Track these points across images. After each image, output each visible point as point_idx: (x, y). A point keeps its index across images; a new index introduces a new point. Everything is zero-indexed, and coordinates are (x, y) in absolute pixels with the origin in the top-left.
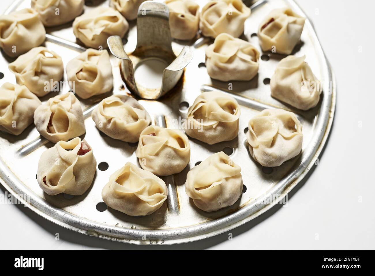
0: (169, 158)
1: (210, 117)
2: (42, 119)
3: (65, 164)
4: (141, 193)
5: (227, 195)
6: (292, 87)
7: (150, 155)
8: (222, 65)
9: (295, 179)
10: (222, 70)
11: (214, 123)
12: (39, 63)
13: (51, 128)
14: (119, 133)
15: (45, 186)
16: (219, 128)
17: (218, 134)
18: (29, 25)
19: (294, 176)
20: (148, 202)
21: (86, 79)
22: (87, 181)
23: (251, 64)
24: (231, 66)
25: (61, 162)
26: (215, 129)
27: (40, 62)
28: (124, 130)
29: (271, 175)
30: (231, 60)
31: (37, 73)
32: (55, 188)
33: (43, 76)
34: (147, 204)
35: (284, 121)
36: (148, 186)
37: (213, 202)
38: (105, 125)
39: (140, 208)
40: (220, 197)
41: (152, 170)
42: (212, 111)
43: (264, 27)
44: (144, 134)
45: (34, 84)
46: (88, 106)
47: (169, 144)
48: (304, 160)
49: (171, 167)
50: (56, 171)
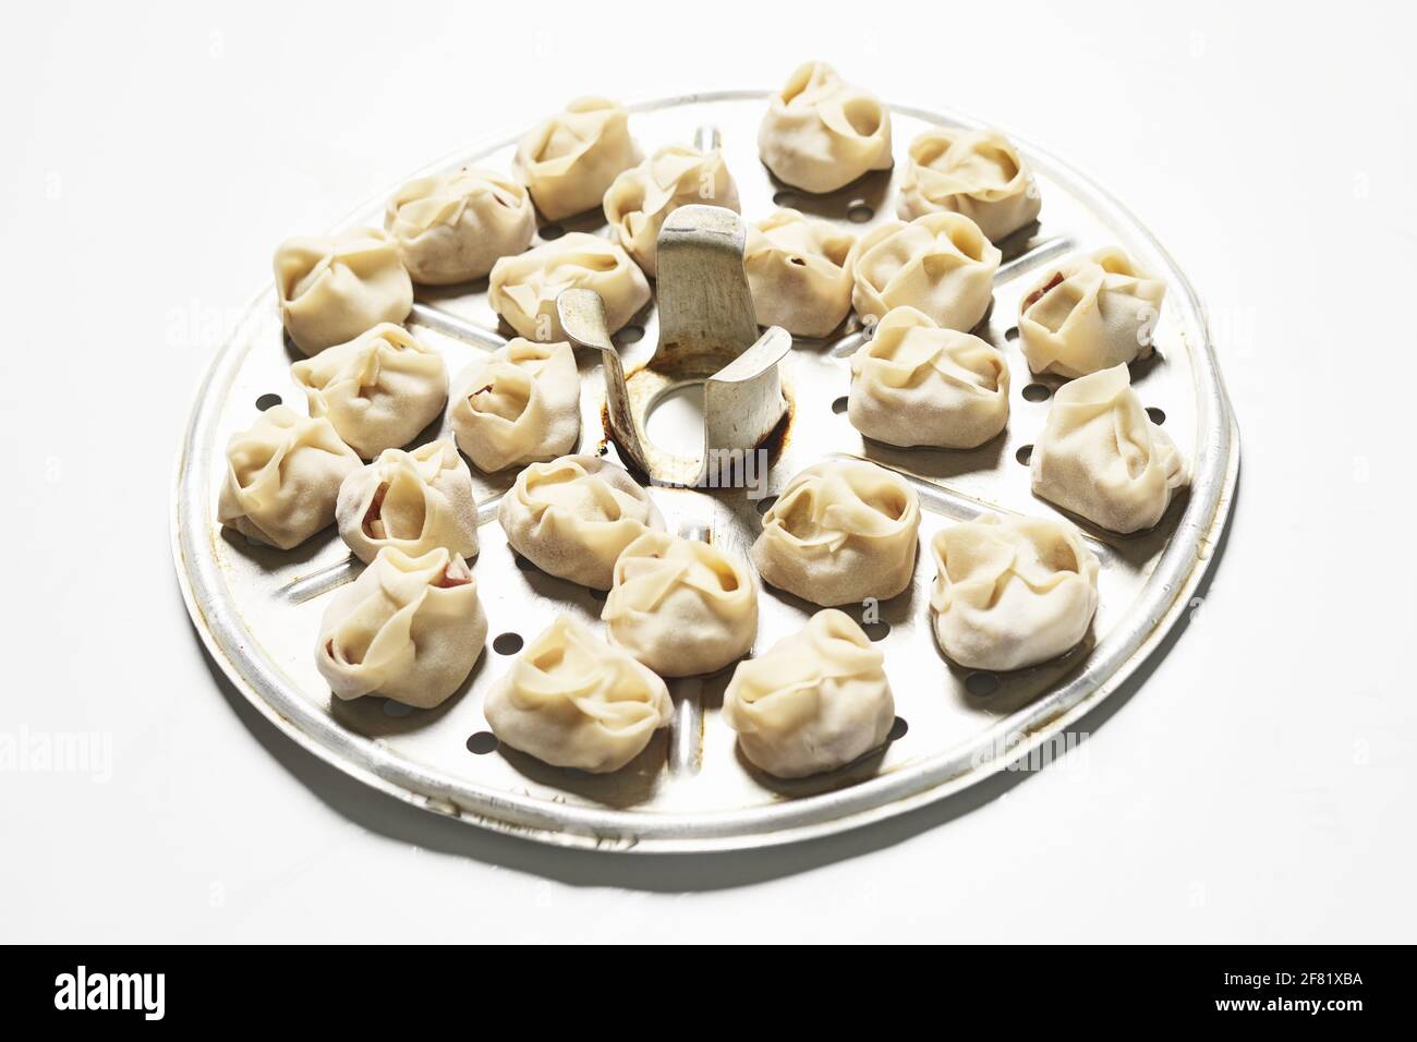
0: (686, 617)
1: (825, 522)
2: (355, 500)
3: (391, 606)
4: (586, 694)
5: (833, 723)
6: (1082, 458)
7: (636, 609)
8: (887, 391)
9: (1056, 712)
10: (889, 407)
11: (832, 539)
12: (375, 361)
13: (377, 523)
14: (564, 554)
15: (329, 660)
16: (847, 554)
17: (843, 571)
18: (366, 270)
19: (1056, 707)
20: (601, 721)
21: (497, 412)
22: (448, 667)
23: (975, 393)
24: (913, 396)
25: (383, 599)
26: (835, 555)
27: (377, 358)
28: (577, 543)
29: (989, 698)
30: (915, 380)
31: (364, 392)
32: (354, 669)
33: (379, 398)
34: (598, 726)
35: (1040, 546)
36: (608, 677)
37: (790, 742)
38: (526, 527)
39: (580, 737)
40: (811, 726)
41: (636, 653)
42: (829, 504)
43: (1033, 299)
44: (631, 554)
45: (355, 417)
46: (496, 492)
47: (688, 580)
48: (1095, 665)
49: (688, 647)
50: (365, 624)
